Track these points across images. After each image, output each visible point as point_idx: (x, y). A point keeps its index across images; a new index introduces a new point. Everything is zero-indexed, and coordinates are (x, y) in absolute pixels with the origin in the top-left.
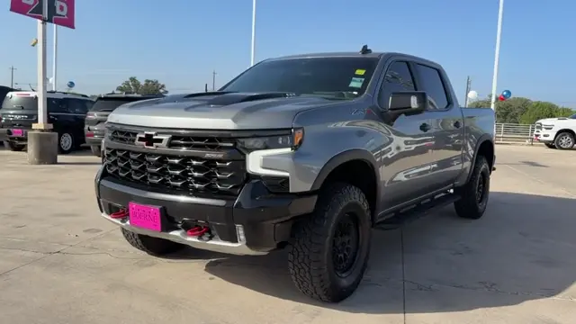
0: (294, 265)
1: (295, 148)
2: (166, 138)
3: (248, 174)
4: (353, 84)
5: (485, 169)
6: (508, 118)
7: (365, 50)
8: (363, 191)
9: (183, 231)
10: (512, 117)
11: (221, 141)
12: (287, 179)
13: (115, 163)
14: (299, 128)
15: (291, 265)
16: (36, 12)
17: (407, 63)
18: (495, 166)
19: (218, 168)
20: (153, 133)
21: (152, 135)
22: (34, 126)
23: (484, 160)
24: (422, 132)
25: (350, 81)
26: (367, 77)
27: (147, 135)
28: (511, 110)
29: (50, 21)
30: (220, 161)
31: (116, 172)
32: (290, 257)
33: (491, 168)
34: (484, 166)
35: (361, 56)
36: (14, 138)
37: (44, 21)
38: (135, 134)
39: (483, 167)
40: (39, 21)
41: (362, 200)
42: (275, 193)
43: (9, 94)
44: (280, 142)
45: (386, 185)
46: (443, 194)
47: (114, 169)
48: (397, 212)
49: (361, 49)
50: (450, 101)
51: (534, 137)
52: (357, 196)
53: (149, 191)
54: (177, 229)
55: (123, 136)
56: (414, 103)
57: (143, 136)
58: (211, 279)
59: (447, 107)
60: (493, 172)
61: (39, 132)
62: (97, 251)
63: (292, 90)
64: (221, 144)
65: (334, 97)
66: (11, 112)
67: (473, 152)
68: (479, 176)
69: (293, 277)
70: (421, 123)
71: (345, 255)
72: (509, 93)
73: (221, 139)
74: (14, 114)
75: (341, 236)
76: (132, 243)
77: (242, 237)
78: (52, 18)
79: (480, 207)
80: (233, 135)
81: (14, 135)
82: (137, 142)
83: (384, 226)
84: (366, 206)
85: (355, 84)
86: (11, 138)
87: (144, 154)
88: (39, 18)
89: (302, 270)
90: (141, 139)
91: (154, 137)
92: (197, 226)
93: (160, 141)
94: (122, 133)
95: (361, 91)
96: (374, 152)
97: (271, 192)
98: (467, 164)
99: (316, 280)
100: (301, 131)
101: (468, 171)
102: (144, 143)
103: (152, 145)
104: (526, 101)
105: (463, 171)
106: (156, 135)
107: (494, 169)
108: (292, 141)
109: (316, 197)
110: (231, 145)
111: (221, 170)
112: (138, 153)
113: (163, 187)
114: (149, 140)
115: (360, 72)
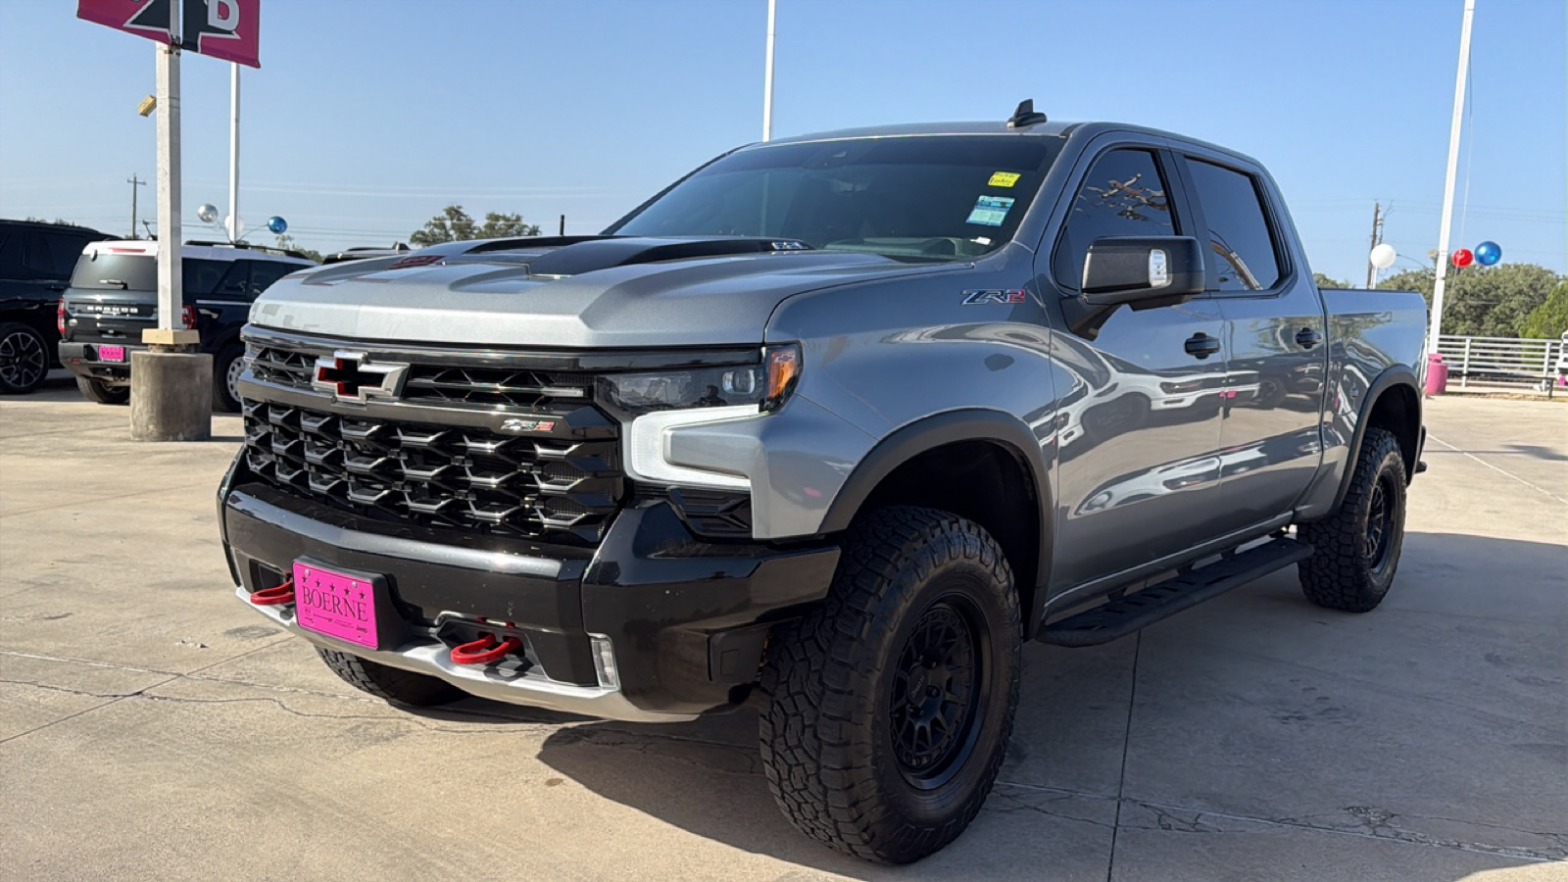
0: (774, 753)
1: (772, 403)
2: (392, 371)
3: (630, 483)
4: (978, 216)
5: (1393, 468)
6: (1489, 322)
7: (1026, 115)
8: (994, 533)
9: (443, 647)
10: (1498, 320)
11: (549, 383)
12: (743, 499)
13: (265, 442)
14: (786, 345)
15: (765, 753)
16: (154, 21)
17: (1154, 153)
18: (1423, 459)
19: (543, 463)
20: (358, 356)
21: (353, 363)
22: (148, 335)
23: (1391, 442)
24: (1192, 360)
25: (972, 204)
26: (1021, 194)
27: (340, 361)
28: (1498, 299)
29: (190, 45)
30: (546, 441)
31: (269, 469)
32: (764, 729)
33: (1412, 464)
34: (1389, 459)
35: (1011, 130)
36: (101, 369)
37: (174, 46)
38: (312, 359)
39: (1386, 461)
40: (161, 47)
41: (988, 558)
42: (709, 540)
43: (90, 249)
44: (728, 386)
45: (1071, 516)
46: (1267, 539)
47: (265, 459)
48: (1115, 592)
49: (1012, 114)
50: (1286, 268)
51: (1557, 375)
52: (973, 549)
53: (350, 527)
54: (427, 641)
55: (282, 365)
56: (1158, 270)
57: (332, 365)
58: (551, 783)
59: (1275, 286)
60: (1416, 477)
61: (160, 353)
62: (251, 693)
63: (790, 233)
64: (546, 390)
65: (917, 252)
66: (99, 298)
67: (1354, 417)
68: (1374, 486)
69: (774, 789)
70: (1189, 331)
71: (935, 723)
72: (1495, 250)
73: (548, 376)
74: (105, 304)
75: (927, 665)
76: (340, 672)
77: (610, 670)
78: (196, 36)
79: (1376, 577)
80: (586, 363)
81: (102, 360)
82: (316, 382)
83: (1065, 635)
84: (1002, 579)
85: (988, 213)
86: (95, 370)
87: (336, 418)
88: (162, 38)
89: (797, 771)
90: (326, 374)
91: (363, 368)
92: (482, 635)
93: (377, 379)
94: (282, 354)
95: (1000, 234)
96: (1034, 416)
97: (698, 538)
98: (1337, 455)
99: (837, 801)
100: (792, 354)
101: (1339, 472)
102: (334, 386)
103: (355, 393)
104: (1542, 274)
105: (1324, 472)
106: (367, 360)
107: (1422, 468)
108: (764, 381)
109: (836, 554)
110: (579, 393)
111: (548, 467)
112: (322, 415)
113: (389, 518)
114: (348, 376)
115: (1005, 179)
